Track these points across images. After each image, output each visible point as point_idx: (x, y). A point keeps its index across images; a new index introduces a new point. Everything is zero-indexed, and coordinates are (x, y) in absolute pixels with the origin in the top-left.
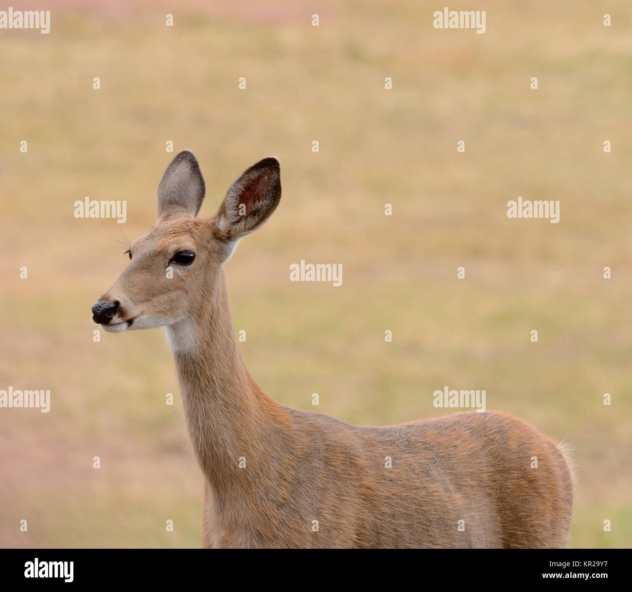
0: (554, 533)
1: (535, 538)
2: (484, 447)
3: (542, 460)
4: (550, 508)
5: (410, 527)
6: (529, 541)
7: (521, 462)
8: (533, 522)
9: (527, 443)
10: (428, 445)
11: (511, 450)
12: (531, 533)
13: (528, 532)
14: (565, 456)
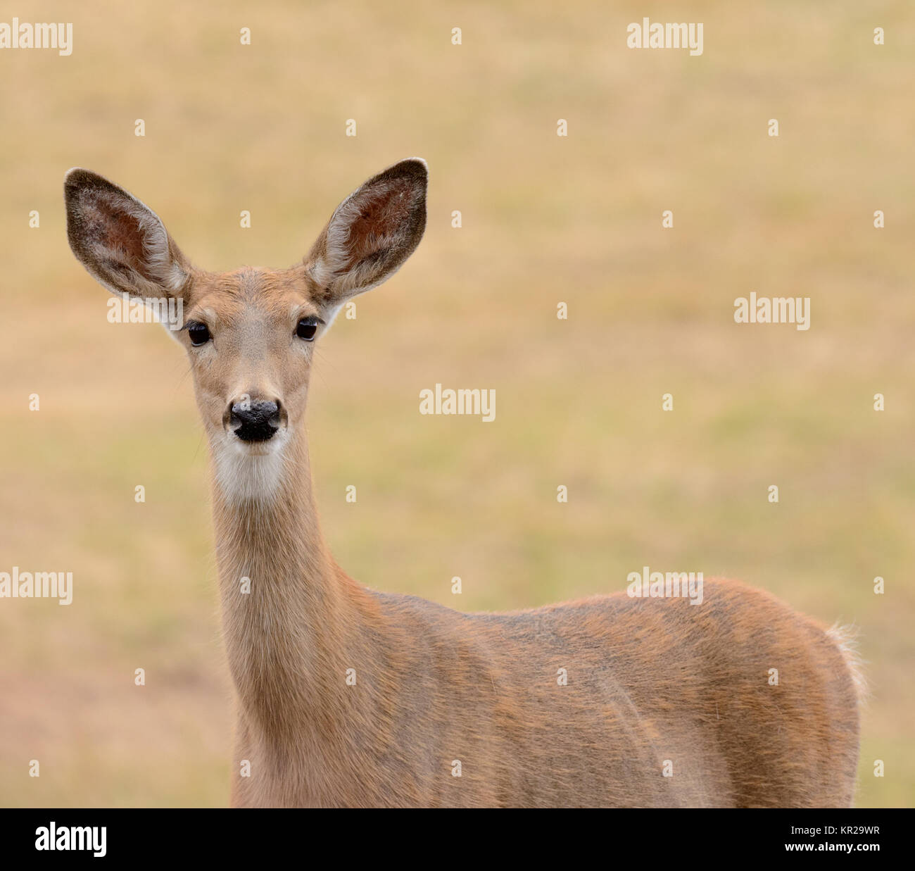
0: (826, 782)
1: (790, 791)
2: (690, 640)
3: (797, 658)
4: (814, 739)
5: (578, 779)
6: (780, 798)
7: (757, 663)
8: (785, 765)
9: (769, 630)
10: (589, 640)
11: (738, 643)
12: (783, 784)
13: (777, 782)
14: (842, 647)
